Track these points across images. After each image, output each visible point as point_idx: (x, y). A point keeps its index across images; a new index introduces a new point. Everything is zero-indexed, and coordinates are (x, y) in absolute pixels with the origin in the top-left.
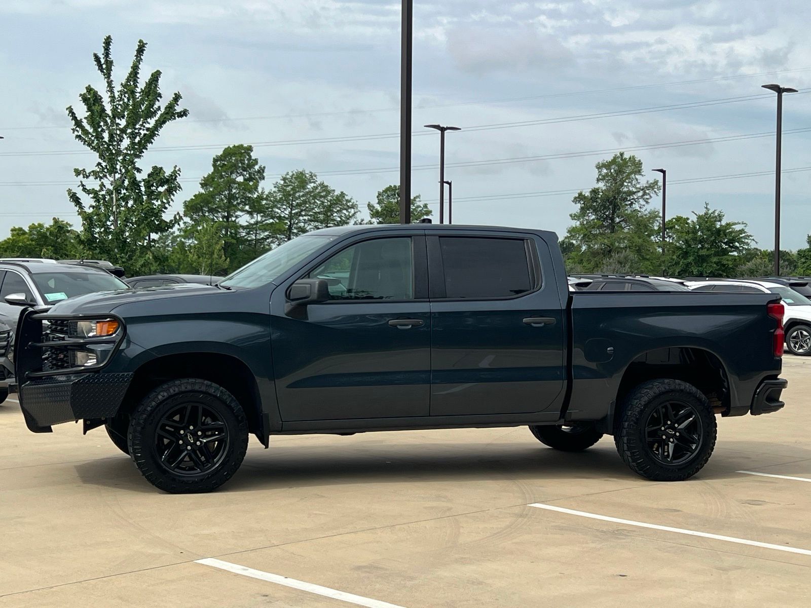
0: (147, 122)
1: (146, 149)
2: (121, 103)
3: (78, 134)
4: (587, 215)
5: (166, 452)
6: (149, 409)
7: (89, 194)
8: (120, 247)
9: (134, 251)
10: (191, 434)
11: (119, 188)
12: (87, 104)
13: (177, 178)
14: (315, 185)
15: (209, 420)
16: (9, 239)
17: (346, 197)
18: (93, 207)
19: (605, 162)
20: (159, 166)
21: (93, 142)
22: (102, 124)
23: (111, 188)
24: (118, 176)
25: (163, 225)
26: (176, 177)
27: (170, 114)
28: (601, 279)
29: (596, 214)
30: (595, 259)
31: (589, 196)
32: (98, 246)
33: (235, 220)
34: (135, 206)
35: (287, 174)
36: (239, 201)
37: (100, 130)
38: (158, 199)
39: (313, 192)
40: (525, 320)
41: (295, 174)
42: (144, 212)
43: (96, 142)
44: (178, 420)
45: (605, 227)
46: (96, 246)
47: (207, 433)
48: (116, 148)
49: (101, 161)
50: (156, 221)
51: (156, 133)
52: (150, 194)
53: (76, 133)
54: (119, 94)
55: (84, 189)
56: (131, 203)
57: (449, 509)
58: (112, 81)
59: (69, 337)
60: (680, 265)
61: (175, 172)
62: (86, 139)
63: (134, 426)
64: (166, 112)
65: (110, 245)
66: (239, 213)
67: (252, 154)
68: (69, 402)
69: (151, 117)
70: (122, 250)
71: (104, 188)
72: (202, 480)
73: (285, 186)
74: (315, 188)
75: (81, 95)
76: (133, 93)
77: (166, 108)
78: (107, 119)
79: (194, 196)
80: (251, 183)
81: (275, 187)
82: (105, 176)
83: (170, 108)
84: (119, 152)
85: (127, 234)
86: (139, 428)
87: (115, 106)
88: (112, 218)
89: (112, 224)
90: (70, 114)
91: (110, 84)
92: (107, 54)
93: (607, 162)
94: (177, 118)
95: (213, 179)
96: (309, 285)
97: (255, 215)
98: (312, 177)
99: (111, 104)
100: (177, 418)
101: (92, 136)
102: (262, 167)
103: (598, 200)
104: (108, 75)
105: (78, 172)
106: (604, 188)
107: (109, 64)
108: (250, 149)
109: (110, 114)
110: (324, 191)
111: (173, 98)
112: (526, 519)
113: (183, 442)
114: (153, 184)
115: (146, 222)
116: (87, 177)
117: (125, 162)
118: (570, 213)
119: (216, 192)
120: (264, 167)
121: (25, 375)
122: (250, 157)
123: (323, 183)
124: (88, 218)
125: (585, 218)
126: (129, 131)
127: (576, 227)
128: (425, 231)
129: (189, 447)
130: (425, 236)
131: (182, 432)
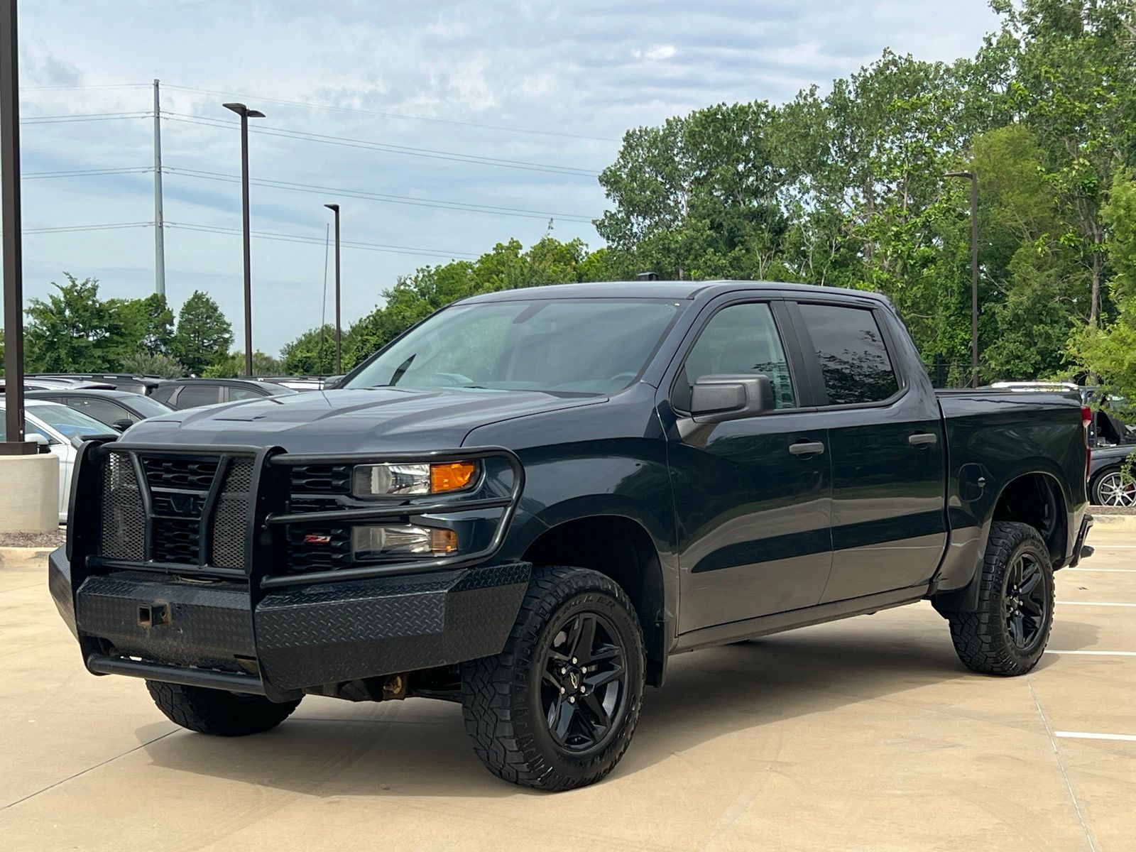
6: (534, 631)
10: (575, 672)
40: (911, 438)
60: (45, 361)
113: (565, 688)
128: (781, 292)
129: (572, 699)
130: (784, 300)
131: (564, 671)
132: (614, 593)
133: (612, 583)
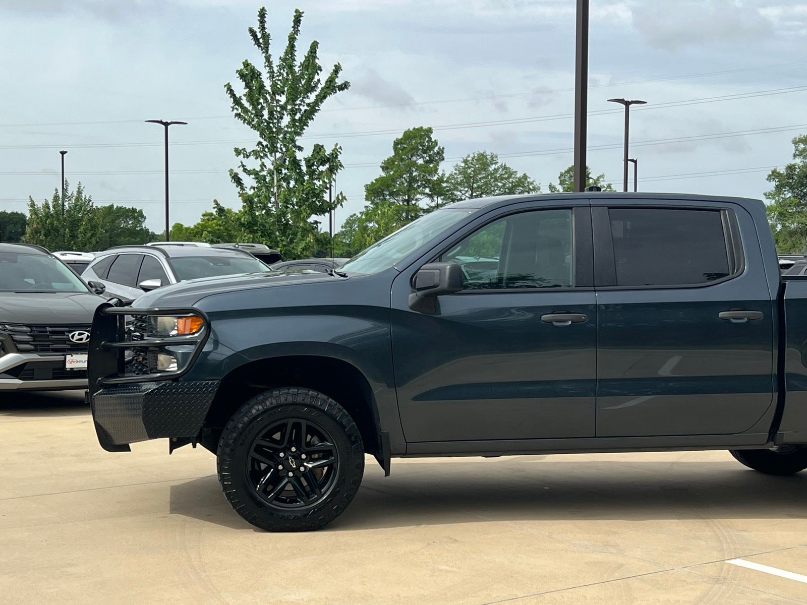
0: (307, 97)
1: (307, 126)
2: (281, 78)
3: (238, 112)
4: (783, 193)
5: (262, 480)
6: (240, 425)
7: (249, 175)
8: (281, 230)
9: (295, 234)
10: (293, 457)
11: (279, 168)
12: (244, 80)
13: (338, 157)
14: (496, 167)
15: (315, 440)
17: (528, 179)
18: (254, 188)
19: (802, 136)
20: (320, 144)
21: (253, 121)
22: (261, 101)
23: (272, 168)
24: (278, 155)
25: (325, 206)
26: (337, 155)
27: (331, 88)
28: (804, 261)
29: (793, 192)
30: (793, 239)
31: (785, 172)
32: (259, 229)
33: (416, 203)
34: (297, 186)
35: (469, 156)
36: (419, 183)
37: (260, 107)
38: (320, 179)
39: (494, 173)
40: (721, 314)
41: (476, 156)
42: (305, 192)
43: (256, 120)
44: (278, 438)
45: (803, 205)
46: (257, 229)
47: (313, 456)
48: (276, 126)
49: (262, 140)
50: (317, 203)
51: (317, 108)
52: (311, 173)
53: (235, 111)
54: (278, 68)
55: (245, 170)
56: (292, 183)
57: (620, 566)
58: (270, 55)
59: (148, 336)
61: (335, 150)
62: (246, 117)
63: (222, 447)
64: (327, 85)
65: (271, 228)
66: (418, 196)
67: (432, 136)
68: (141, 417)
69: (311, 92)
70: (283, 233)
71: (264, 168)
72: (305, 516)
73: (465, 168)
74: (496, 170)
75: (237, 71)
76: (291, 67)
77: (326, 82)
78: (267, 95)
79: (375, 180)
80: (431, 166)
81: (456, 170)
82: (266, 155)
83: (331, 81)
84: (280, 129)
85: (289, 216)
86: (228, 450)
87: (275, 81)
88: (273, 199)
89: (273, 205)
90: (229, 92)
91: (268, 59)
92: (263, 28)
93: (804, 137)
94: (338, 91)
95: (393, 162)
96: (438, 271)
97: (435, 198)
98: (493, 158)
99: (270, 79)
100: (277, 436)
101: (252, 114)
102: (441, 148)
103: (794, 176)
104: (266, 49)
105: (238, 152)
106: (801, 164)
107: (266, 37)
108: (430, 130)
109: (270, 91)
110: (506, 173)
111: (333, 70)
112: (724, 587)
113: (283, 466)
114: (314, 163)
115: (307, 203)
116: (248, 157)
117: (285, 141)
118: (765, 192)
119: (396, 175)
120: (443, 148)
121: (97, 381)
122: (430, 138)
123: (505, 164)
124: (248, 200)
125: (781, 196)
126: (289, 107)
127: (771, 206)
128: (591, 200)
129: (291, 474)
130: (590, 207)
131: (282, 455)
132: (322, 408)
133: (325, 401)
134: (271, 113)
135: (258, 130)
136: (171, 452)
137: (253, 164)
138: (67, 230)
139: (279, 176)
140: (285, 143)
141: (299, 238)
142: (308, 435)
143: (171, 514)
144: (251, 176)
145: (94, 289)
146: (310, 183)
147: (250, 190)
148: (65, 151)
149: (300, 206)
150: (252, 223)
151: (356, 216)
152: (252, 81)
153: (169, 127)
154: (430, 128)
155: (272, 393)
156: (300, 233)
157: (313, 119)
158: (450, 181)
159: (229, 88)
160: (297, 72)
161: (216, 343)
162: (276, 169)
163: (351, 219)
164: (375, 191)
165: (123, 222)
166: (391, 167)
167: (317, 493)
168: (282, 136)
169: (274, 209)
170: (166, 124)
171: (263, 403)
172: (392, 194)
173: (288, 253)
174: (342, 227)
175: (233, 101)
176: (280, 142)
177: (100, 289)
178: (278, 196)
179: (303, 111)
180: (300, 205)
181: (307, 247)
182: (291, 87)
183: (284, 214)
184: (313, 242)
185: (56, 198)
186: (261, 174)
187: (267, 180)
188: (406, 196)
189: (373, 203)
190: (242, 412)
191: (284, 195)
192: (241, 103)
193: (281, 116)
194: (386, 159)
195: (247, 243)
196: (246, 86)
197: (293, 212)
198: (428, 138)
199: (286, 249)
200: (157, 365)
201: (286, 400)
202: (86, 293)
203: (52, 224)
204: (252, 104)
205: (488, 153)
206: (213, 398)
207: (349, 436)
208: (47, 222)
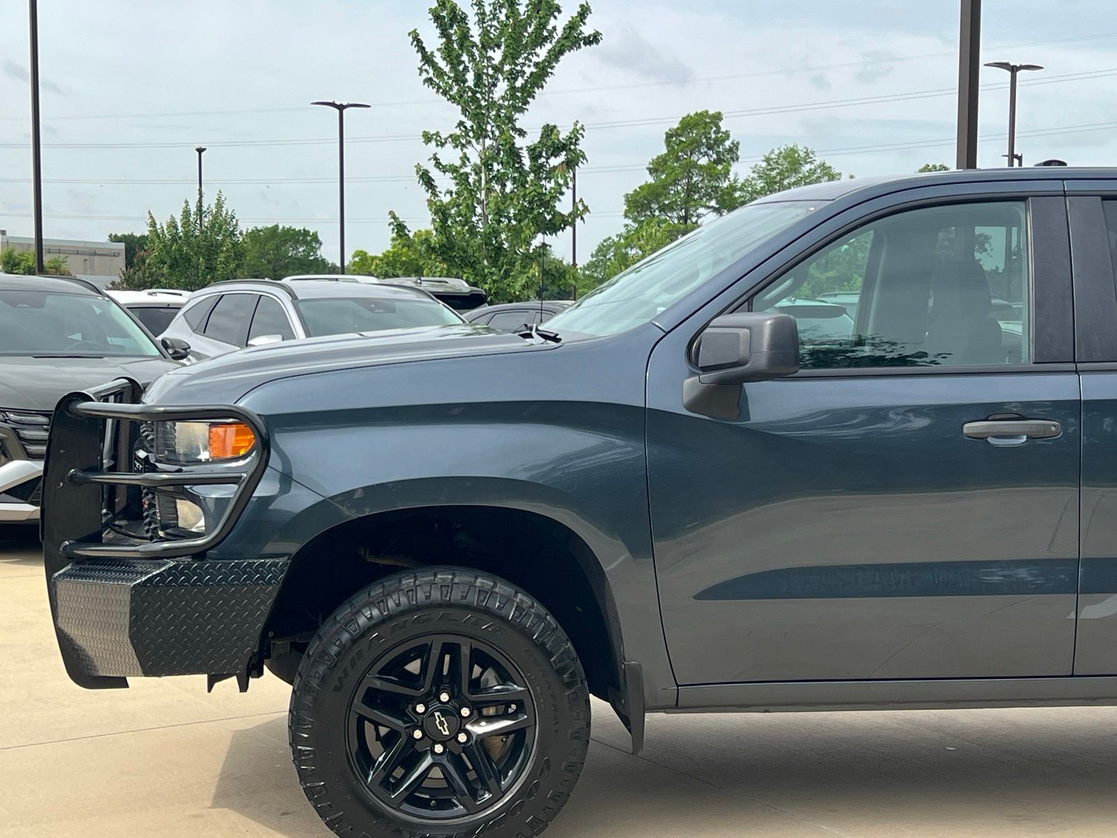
0: (535, 53)
1: (534, 97)
2: (495, 23)
3: (428, 77)
7: (444, 172)
8: (491, 257)
9: (512, 264)
10: (444, 713)
11: (489, 162)
12: (440, 25)
13: (579, 142)
14: (813, 167)
15: (490, 677)
16: (388, 252)
18: (451, 193)
20: (552, 124)
21: (451, 89)
22: (465, 58)
23: (478, 161)
24: (488, 142)
25: (557, 221)
26: (577, 139)
27: (573, 39)
32: (458, 256)
33: (697, 222)
34: (515, 190)
35: (772, 152)
36: (702, 193)
37: (461, 68)
38: (550, 179)
39: (809, 176)
41: (783, 151)
42: (527, 199)
43: (456, 88)
44: (416, 672)
46: (455, 256)
47: (485, 712)
48: (487, 98)
49: (465, 119)
50: (546, 215)
51: (549, 70)
52: (537, 169)
53: (424, 76)
54: (491, 8)
55: (438, 164)
56: (509, 186)
61: (575, 132)
62: (441, 84)
64: (565, 35)
65: (476, 254)
66: (701, 210)
67: (721, 124)
69: (541, 45)
70: (494, 262)
71: (467, 163)
73: (768, 170)
74: (813, 171)
75: (430, 10)
76: (512, 6)
77: (566, 29)
78: (474, 50)
79: (640, 188)
80: (720, 167)
81: (754, 172)
82: (469, 142)
83: (572, 27)
84: (491, 103)
85: (503, 236)
87: (486, 28)
88: (479, 210)
89: (480, 220)
90: (415, 43)
94: (583, 46)
95: (665, 161)
96: (747, 331)
98: (808, 155)
99: (479, 25)
100: (414, 667)
101: (449, 78)
102: (735, 142)
105: (428, 138)
108: (718, 117)
109: (478, 43)
110: (825, 175)
111: (578, 12)
113: (423, 732)
114: (541, 153)
115: (531, 216)
116: (442, 145)
117: (499, 120)
119: (669, 181)
120: (738, 143)
121: (61, 549)
122: (718, 128)
123: (824, 164)
124: (441, 212)
126: (507, 68)
128: (1065, 182)
129: (439, 749)
130: (1065, 196)
131: (420, 708)
132: (503, 612)
133: (509, 600)
134: (478, 77)
135: (458, 104)
136: (210, 690)
137: (450, 155)
138: (201, 259)
139: (489, 174)
140: (498, 123)
141: (517, 270)
142: (476, 666)
143: (213, 807)
144: (447, 173)
145: (171, 351)
146: (536, 185)
147: (445, 196)
148: (203, 147)
149: (520, 221)
150: (447, 246)
151: (611, 240)
152: (451, 26)
153: (345, 111)
154: (720, 113)
155: (400, 582)
156: (520, 261)
157: (542, 87)
158: (745, 189)
159: (416, 37)
160: (522, 13)
161: (286, 479)
162: (484, 164)
163: (605, 244)
164: (638, 204)
165: (292, 249)
166: (661, 170)
167: (492, 791)
168: (494, 113)
169: (481, 226)
170: (341, 108)
171: (382, 604)
172: (663, 209)
173: (501, 292)
174: (592, 256)
175: (420, 58)
176: (491, 122)
177: (183, 351)
178: (486, 205)
179: (528, 74)
180: (520, 219)
181: (529, 284)
182: (511, 37)
183: (496, 233)
184: (539, 275)
185: (186, 213)
186: (462, 171)
187: (471, 180)
188: (683, 211)
189: (635, 220)
190: (339, 622)
191: (496, 203)
192: (433, 61)
193: (494, 82)
194: (655, 157)
195: (440, 276)
196: (442, 34)
197: (509, 228)
198: (716, 127)
199: (498, 287)
200: (177, 518)
201: (428, 597)
202: (155, 358)
203: (180, 250)
204: (450, 62)
205: (800, 148)
206: (275, 594)
207: (560, 672)
208: (173, 248)
